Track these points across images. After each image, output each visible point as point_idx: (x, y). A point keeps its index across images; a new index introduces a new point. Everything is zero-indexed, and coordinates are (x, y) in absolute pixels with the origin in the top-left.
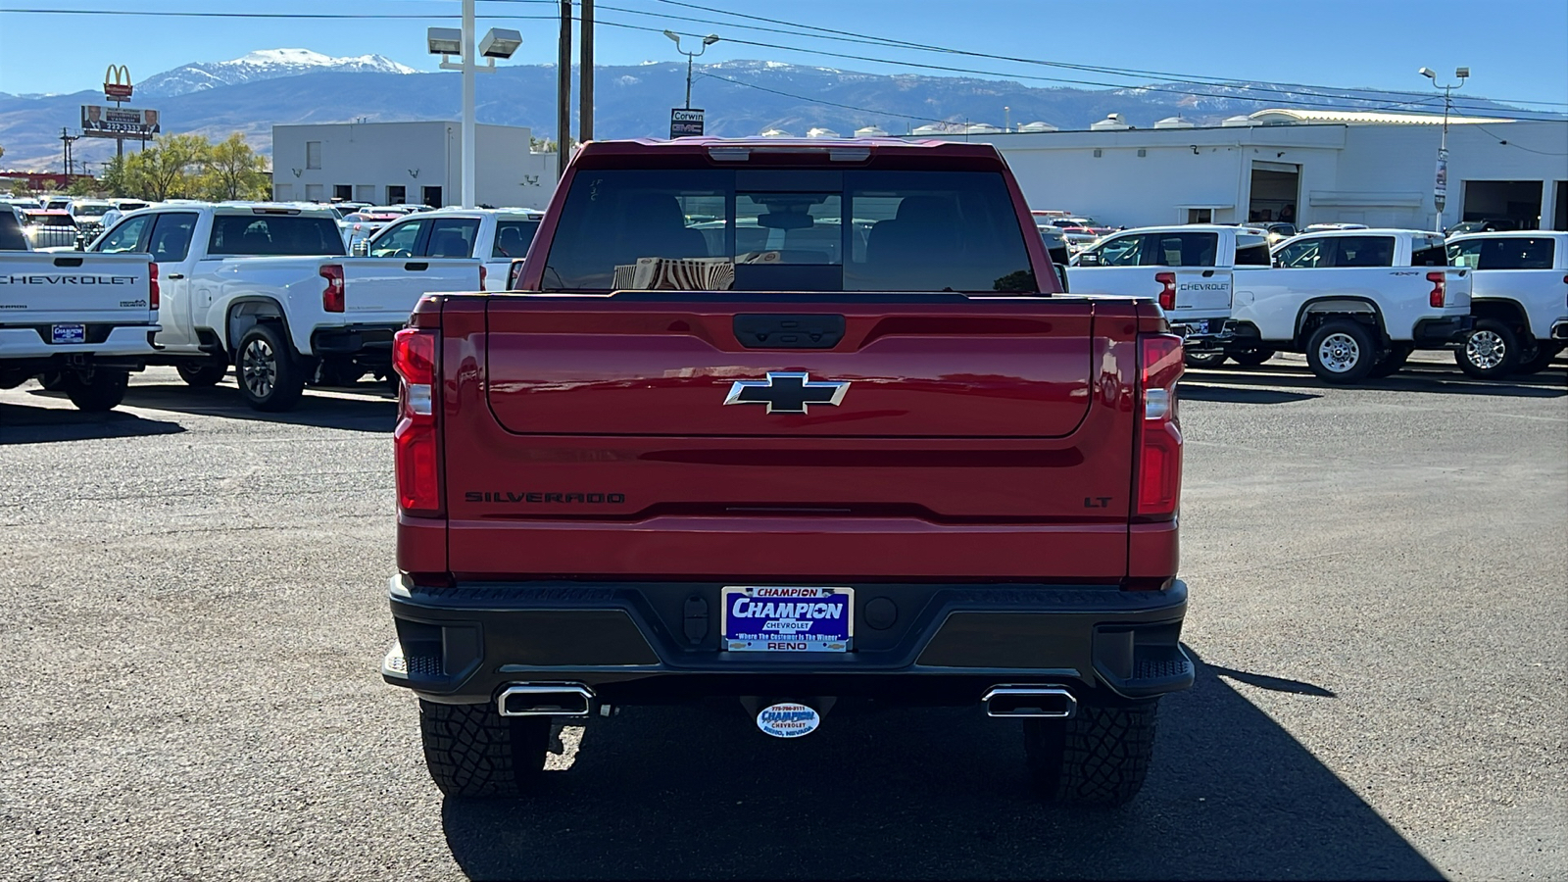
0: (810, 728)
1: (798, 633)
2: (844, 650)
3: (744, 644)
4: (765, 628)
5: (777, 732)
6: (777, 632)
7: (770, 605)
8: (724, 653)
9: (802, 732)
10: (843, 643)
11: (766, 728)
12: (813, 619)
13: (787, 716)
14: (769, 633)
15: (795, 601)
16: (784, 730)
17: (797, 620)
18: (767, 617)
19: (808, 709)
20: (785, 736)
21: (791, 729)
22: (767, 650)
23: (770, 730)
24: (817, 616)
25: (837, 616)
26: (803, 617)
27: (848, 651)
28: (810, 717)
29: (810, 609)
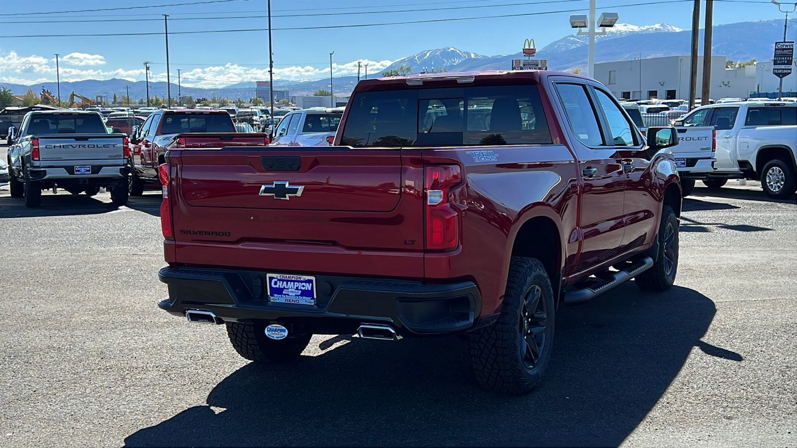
0: (284, 336)
1: (296, 295)
2: (313, 304)
3: (276, 299)
4: (284, 293)
5: (272, 337)
6: (288, 295)
7: (285, 283)
8: (269, 302)
9: (281, 337)
10: (313, 301)
11: (268, 335)
12: (301, 290)
13: (276, 330)
14: (285, 294)
15: (294, 281)
16: (275, 336)
17: (295, 290)
18: (284, 288)
19: (283, 328)
20: (275, 339)
21: (278, 336)
22: (285, 302)
23: (270, 336)
24: (303, 289)
25: (310, 289)
26: (297, 289)
27: (315, 305)
28: (284, 331)
29: (300, 285)
